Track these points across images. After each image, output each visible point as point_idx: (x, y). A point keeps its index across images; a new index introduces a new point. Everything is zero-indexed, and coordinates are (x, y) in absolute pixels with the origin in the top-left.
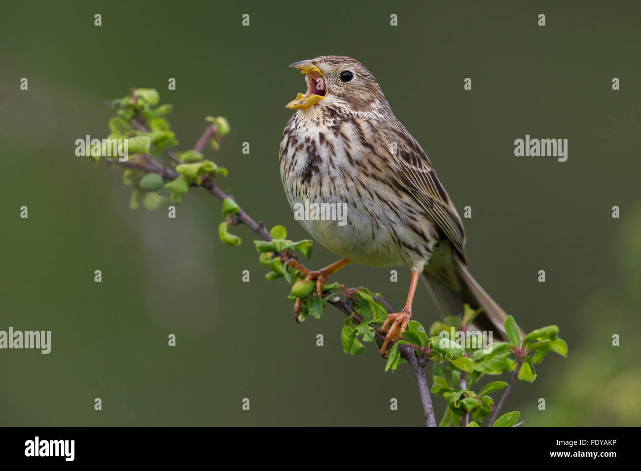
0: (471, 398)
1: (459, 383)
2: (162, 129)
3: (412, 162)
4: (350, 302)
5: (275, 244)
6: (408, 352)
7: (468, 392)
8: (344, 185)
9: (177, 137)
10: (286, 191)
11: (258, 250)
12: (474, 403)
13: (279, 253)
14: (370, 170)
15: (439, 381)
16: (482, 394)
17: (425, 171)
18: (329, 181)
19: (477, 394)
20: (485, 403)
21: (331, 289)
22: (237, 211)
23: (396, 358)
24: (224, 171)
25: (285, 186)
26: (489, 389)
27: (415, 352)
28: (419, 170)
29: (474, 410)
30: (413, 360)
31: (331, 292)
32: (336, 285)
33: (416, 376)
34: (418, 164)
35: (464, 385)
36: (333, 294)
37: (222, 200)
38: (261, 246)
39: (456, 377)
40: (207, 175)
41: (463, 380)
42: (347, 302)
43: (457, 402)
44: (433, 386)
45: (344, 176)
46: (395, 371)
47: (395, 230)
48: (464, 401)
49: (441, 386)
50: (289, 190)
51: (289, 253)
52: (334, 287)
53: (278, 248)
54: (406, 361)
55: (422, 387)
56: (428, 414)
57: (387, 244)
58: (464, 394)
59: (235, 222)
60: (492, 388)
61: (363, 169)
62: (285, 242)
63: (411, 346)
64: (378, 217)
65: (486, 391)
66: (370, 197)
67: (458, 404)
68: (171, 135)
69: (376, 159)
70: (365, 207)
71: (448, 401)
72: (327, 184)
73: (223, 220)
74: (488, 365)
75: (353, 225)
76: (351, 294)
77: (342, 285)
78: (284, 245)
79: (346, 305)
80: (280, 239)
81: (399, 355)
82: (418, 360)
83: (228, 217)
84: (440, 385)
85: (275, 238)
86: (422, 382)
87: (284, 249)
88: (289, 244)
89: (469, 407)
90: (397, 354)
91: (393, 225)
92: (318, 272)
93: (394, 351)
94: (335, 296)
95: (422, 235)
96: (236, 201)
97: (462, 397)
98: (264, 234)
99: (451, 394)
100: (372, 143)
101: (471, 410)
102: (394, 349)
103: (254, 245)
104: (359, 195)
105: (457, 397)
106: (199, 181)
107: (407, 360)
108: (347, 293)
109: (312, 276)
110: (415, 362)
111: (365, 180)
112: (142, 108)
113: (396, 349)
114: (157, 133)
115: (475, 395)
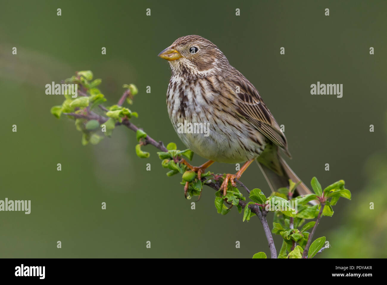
0: (296, 233)
1: (289, 226)
2: (96, 93)
3: (245, 100)
4: (218, 182)
5: (170, 153)
6: (256, 209)
7: (295, 230)
8: (206, 118)
9: (105, 97)
10: (172, 123)
11: (160, 158)
12: (299, 236)
13: (173, 158)
14: (221, 107)
15: (276, 226)
16: (303, 230)
17: (254, 104)
18: (197, 115)
19: (300, 231)
20: (305, 236)
21: (206, 176)
22: (145, 136)
23: (248, 213)
24: (136, 114)
25: (172, 120)
26: (307, 227)
27: (260, 208)
28: (251, 104)
29: (299, 240)
30: (259, 213)
31: (206, 178)
32: (209, 173)
33: (261, 222)
34: (250, 101)
35: (292, 227)
36: (208, 179)
37: (135, 131)
38: (162, 155)
39: (287, 223)
40: (125, 117)
41: (292, 224)
42: (216, 183)
43: (288, 236)
44: (273, 228)
45: (205, 111)
46: (249, 221)
47: (241, 141)
48: (292, 235)
49: (279, 229)
50: (174, 123)
51: (179, 158)
52: (208, 174)
53: (172, 156)
54: (255, 215)
55: (265, 229)
56: (270, 244)
57: (238, 150)
58: (293, 232)
59: (145, 143)
60: (309, 226)
61: (216, 107)
62: (176, 151)
63: (257, 205)
64: (230, 135)
65: (305, 229)
66: (223, 124)
67: (289, 238)
68: (102, 96)
69: (224, 100)
70: (221, 130)
71: (283, 236)
72: (195, 117)
73: (138, 143)
74: (306, 214)
75: (215, 141)
76: (219, 178)
77: (213, 173)
78: (175, 153)
79: (216, 185)
80: (173, 150)
81: (250, 211)
82: (262, 212)
83: (140, 141)
84: (277, 228)
85: (170, 150)
86: (266, 226)
87: (176, 156)
88: (178, 152)
89: (296, 239)
90: (248, 211)
91: (240, 138)
92: (199, 167)
93: (247, 209)
94: (209, 180)
95: (258, 142)
96: (144, 131)
97: (291, 233)
98: (163, 148)
99: (285, 232)
100: (220, 89)
101: (297, 240)
102: (246, 208)
103: (157, 155)
104: (216, 123)
105: (288, 234)
106: (121, 120)
107: (256, 213)
108: (216, 178)
109: (195, 169)
110: (260, 214)
111: (218, 113)
112: (83, 82)
113: (247, 208)
114: (93, 96)
115: (299, 231)
